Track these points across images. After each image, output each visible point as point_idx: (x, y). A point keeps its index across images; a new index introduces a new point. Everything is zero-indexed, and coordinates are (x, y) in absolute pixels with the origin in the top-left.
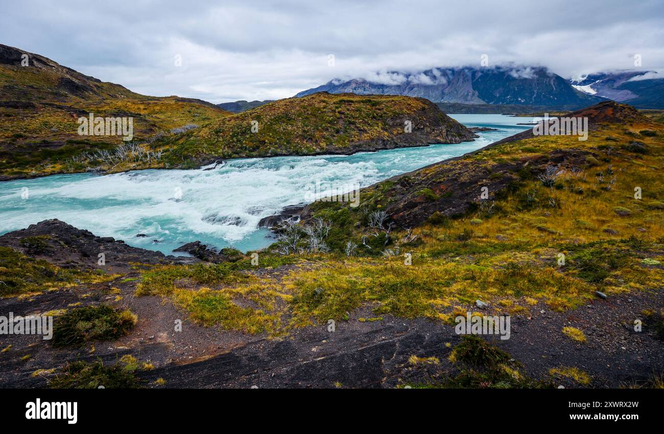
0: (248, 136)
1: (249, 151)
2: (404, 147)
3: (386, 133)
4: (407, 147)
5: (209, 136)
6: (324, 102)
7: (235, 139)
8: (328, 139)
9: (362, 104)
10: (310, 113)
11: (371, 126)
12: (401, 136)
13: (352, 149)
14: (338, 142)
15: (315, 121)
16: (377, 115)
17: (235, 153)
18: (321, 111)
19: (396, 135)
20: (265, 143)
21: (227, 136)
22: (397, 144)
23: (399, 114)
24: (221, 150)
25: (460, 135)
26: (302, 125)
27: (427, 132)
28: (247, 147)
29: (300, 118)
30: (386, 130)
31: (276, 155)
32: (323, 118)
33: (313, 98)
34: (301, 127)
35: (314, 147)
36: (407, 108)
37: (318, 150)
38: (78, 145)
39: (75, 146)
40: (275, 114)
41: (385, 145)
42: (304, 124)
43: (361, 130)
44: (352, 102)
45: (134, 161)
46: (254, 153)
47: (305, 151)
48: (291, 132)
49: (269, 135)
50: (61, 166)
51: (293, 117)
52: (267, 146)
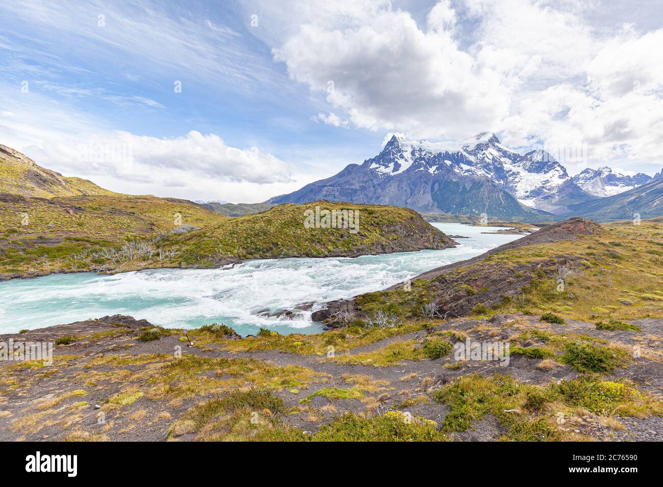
0: (261, 238)
1: (263, 252)
2: (399, 251)
3: (383, 239)
5: (224, 237)
7: (249, 241)
8: (334, 243)
9: (360, 212)
11: (370, 232)
12: (396, 241)
13: (356, 252)
14: (342, 245)
16: (374, 222)
17: (249, 254)
19: (392, 241)
20: (278, 245)
21: (241, 238)
22: (393, 248)
23: (392, 222)
24: (236, 250)
25: (443, 242)
26: (310, 229)
27: (417, 238)
28: (261, 248)
30: (383, 236)
31: (288, 256)
35: (323, 250)
36: (399, 217)
37: (326, 253)
38: (77, 243)
39: (76, 243)
40: (284, 219)
41: (383, 249)
43: (363, 235)
45: (144, 260)
46: (268, 254)
47: (315, 253)
48: (300, 236)
49: (281, 238)
50: (60, 264)
51: (301, 222)
52: (280, 248)
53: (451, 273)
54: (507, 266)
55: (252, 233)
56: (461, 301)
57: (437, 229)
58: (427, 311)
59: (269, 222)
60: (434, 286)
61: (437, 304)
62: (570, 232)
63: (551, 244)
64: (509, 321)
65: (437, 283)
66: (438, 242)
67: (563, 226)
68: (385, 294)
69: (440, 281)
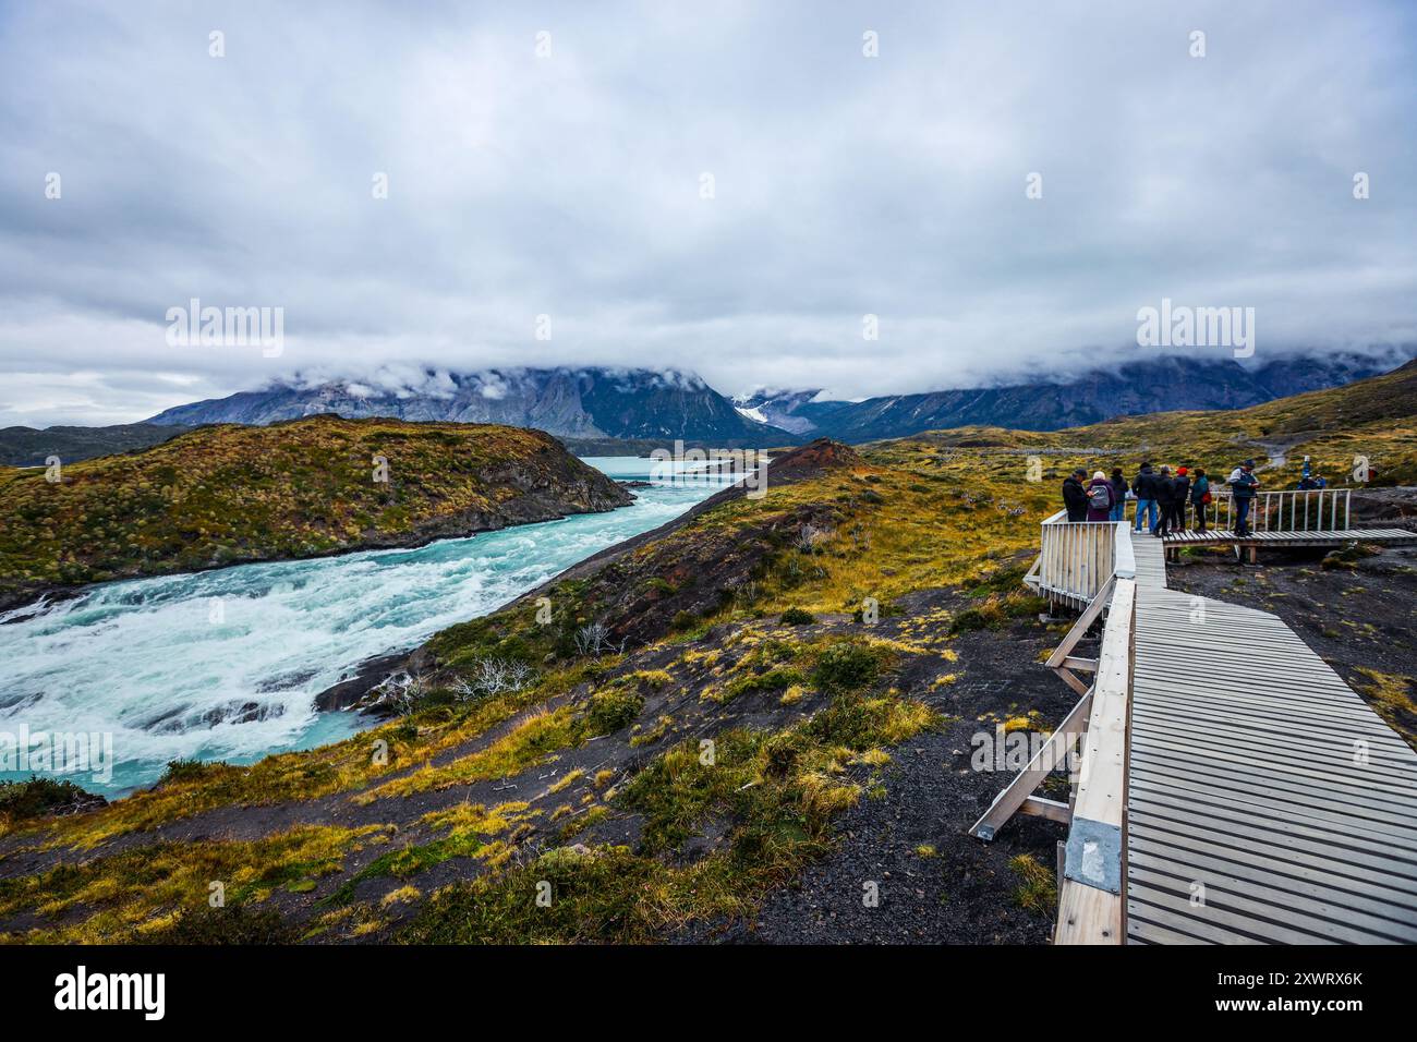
0: (142, 522)
1: (150, 559)
2: (521, 523)
3: (483, 499)
4: (526, 523)
6: (340, 436)
7: (98, 531)
8: (362, 517)
9: (425, 441)
10: (308, 460)
11: (452, 485)
12: (512, 503)
13: (419, 534)
14: (385, 521)
15: (324, 480)
16: (460, 463)
17: (103, 568)
18: (337, 457)
19: (502, 502)
20: (198, 535)
21: (69, 525)
22: (506, 519)
23: (501, 461)
26: (294, 488)
28: (144, 549)
29: (286, 473)
30: (482, 493)
31: (235, 562)
32: (344, 472)
33: (310, 428)
34: (290, 493)
35: (334, 538)
37: (343, 543)
40: (214, 466)
41: (483, 522)
42: (297, 486)
43: (434, 495)
44: (404, 436)
46: (168, 564)
47: (311, 547)
48: (266, 507)
49: (207, 516)
51: (267, 472)
52: (204, 543)
53: (628, 559)
54: (724, 534)
55: (109, 508)
56: (649, 612)
57: (596, 472)
58: (586, 643)
59: (167, 475)
60: (598, 588)
61: (605, 625)
62: (816, 464)
63: (790, 486)
64: (735, 635)
65: (603, 582)
66: (599, 498)
67: (804, 454)
68: (494, 620)
69: (610, 579)
